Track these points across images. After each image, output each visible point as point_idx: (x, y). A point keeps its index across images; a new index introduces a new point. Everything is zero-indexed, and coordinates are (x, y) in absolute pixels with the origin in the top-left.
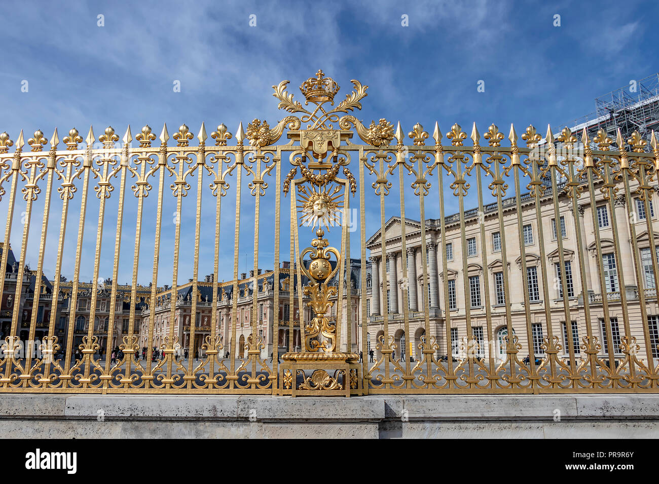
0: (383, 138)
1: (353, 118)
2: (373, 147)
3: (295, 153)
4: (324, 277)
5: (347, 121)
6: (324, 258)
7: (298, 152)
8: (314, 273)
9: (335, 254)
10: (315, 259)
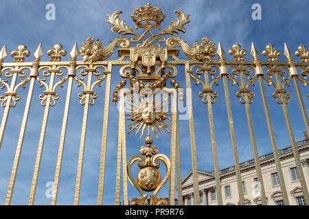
0: (207, 54)
1: (178, 39)
2: (198, 62)
3: (125, 66)
4: (154, 187)
5: (173, 41)
6: (153, 166)
7: (128, 66)
8: (142, 183)
9: (165, 162)
10: (142, 167)
